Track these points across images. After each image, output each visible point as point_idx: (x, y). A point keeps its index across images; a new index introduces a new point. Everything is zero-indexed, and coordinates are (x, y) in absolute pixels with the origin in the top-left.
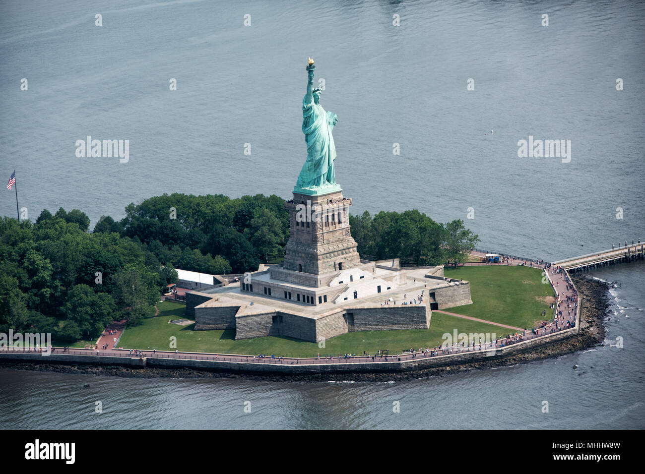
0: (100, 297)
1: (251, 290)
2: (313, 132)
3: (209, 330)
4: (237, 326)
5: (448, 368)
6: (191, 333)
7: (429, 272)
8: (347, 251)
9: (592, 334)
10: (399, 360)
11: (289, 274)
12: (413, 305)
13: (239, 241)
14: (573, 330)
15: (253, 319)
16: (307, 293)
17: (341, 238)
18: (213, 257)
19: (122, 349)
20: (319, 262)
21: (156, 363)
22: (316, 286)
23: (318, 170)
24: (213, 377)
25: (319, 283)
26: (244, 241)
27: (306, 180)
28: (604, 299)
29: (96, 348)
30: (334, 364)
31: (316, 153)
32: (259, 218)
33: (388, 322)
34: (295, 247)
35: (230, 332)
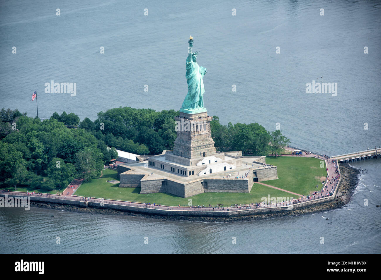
0: (67, 166)
1: (154, 166)
2: (192, 78)
3: (127, 187)
4: (141, 186)
5: (256, 216)
6: (117, 188)
7: (256, 160)
8: (209, 146)
9: (342, 200)
10: (228, 210)
11: (175, 157)
12: (241, 179)
13: (155, 137)
14: (331, 197)
15: (151, 183)
16: (183, 169)
17: (206, 138)
18: (140, 145)
19: (76, 196)
20: (192, 151)
21: (94, 205)
22: (189, 165)
23: (194, 99)
24: (124, 215)
25: (191, 164)
26: (158, 137)
27: (187, 105)
28: (355, 180)
29: (62, 195)
30: (191, 211)
31: (192, 90)
32: (167, 124)
33: (227, 188)
34: (179, 143)
35: (138, 190)
